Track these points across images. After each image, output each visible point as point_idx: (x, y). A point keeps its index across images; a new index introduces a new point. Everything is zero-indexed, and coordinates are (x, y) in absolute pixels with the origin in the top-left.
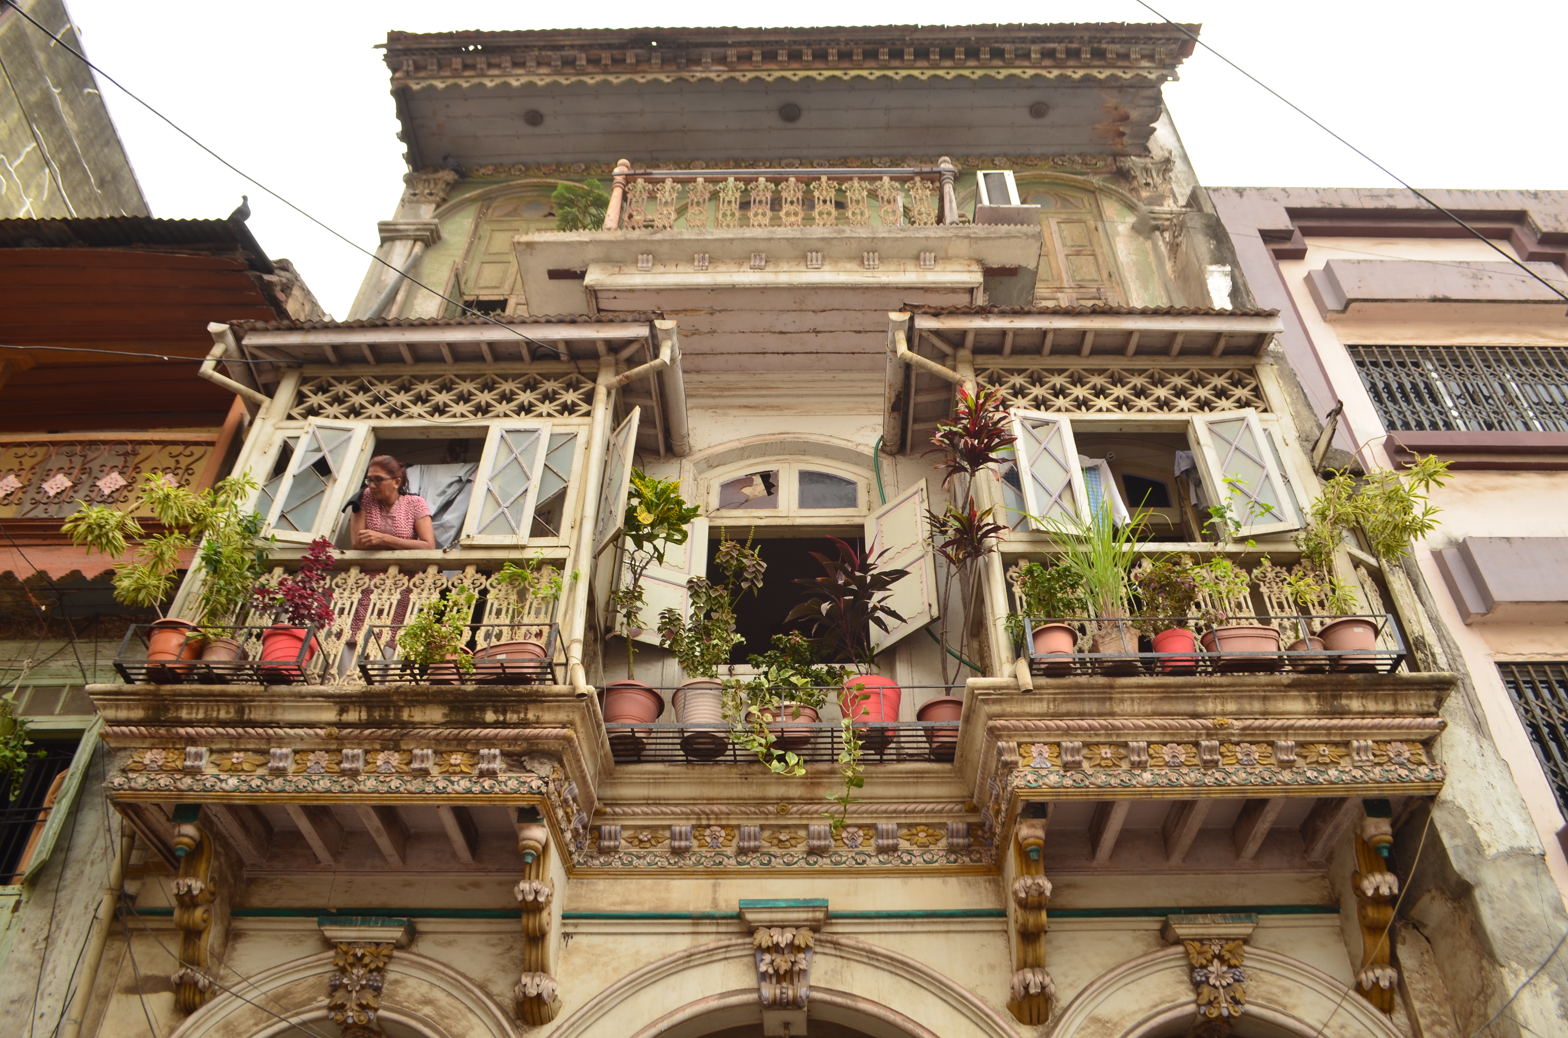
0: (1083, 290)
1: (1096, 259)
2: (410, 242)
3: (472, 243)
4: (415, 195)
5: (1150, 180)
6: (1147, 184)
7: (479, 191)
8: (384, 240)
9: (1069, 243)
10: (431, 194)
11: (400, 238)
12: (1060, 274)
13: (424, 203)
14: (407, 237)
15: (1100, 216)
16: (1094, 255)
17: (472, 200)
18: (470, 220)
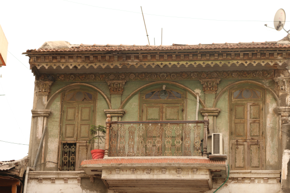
0: (253, 141)
1: (260, 125)
2: (43, 118)
3: (61, 114)
4: (40, 92)
5: (283, 88)
6: (282, 89)
7: (61, 89)
8: (33, 117)
9: (252, 117)
10: (45, 91)
11: (39, 116)
12: (247, 133)
13: (43, 95)
14: (42, 116)
15: (264, 102)
16: (259, 123)
17: (59, 93)
18: (59, 103)
